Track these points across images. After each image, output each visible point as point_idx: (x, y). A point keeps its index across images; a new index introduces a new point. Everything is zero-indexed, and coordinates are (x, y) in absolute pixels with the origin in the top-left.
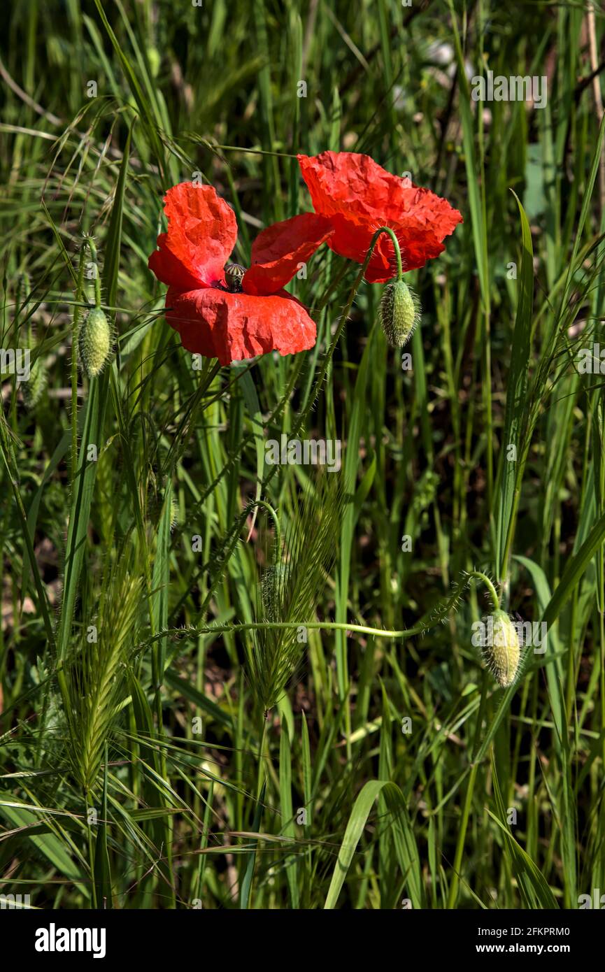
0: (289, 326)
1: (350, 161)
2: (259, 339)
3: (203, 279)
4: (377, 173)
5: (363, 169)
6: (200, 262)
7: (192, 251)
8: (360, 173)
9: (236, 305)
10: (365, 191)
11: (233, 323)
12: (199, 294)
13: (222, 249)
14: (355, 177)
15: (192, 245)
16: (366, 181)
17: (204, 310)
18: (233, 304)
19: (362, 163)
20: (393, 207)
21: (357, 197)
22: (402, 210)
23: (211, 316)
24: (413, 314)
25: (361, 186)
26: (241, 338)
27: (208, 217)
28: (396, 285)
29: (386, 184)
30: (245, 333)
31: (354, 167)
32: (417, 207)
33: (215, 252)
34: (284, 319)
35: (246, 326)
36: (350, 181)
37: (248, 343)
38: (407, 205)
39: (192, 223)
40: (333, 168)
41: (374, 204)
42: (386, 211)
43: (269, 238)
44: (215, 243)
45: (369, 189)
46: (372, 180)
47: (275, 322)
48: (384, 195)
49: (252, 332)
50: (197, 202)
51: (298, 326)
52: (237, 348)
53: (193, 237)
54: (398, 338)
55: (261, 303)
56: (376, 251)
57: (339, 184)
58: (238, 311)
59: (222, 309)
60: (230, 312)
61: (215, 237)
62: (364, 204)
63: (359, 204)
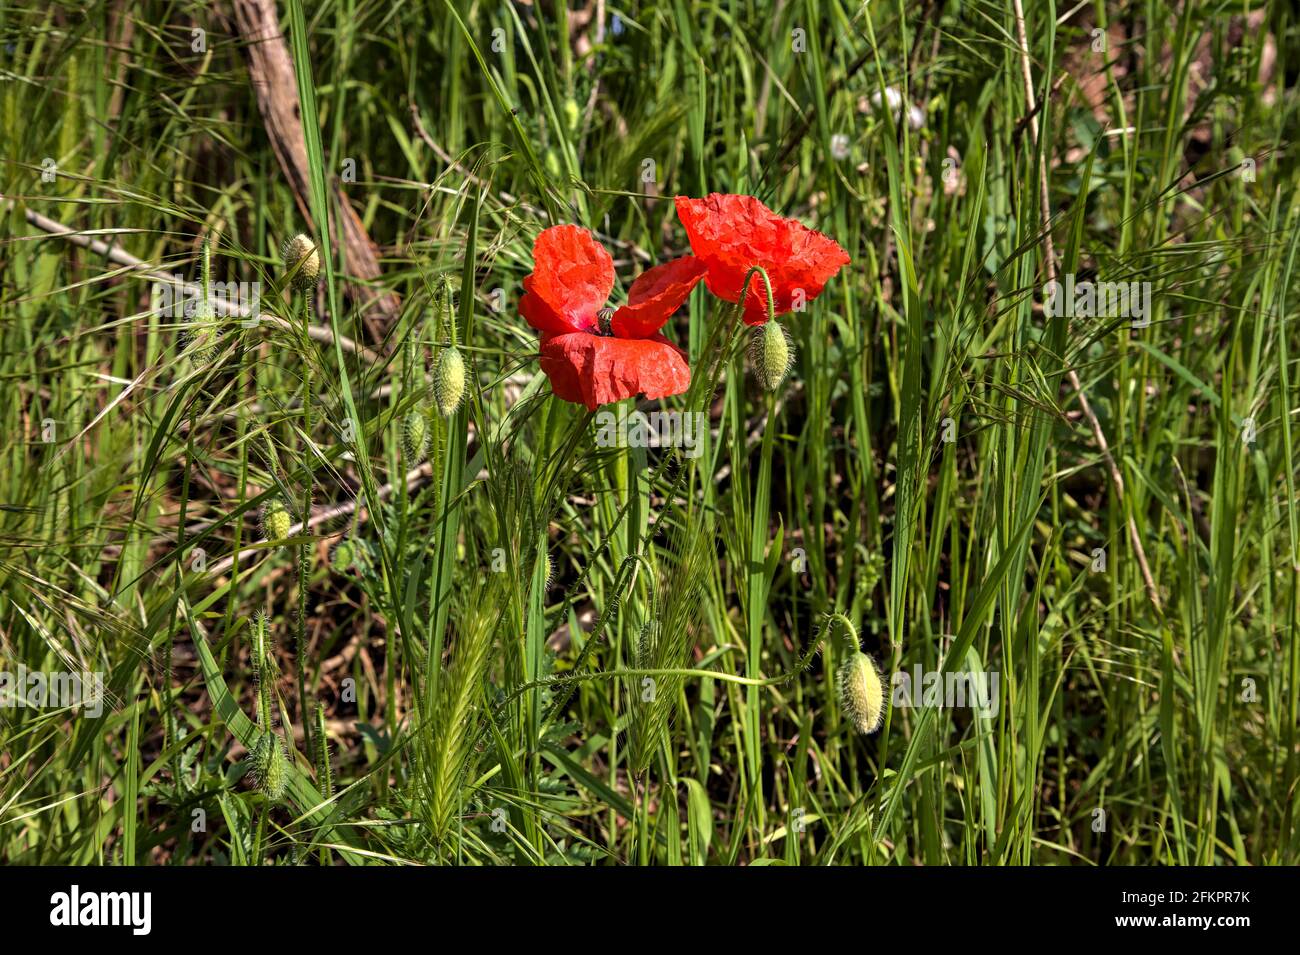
0: (659, 370)
1: (737, 203)
2: (626, 383)
3: (575, 324)
4: (765, 215)
5: (751, 212)
6: (574, 306)
7: (565, 296)
8: (747, 216)
9: (604, 348)
10: (753, 233)
11: (600, 367)
12: (569, 339)
13: (598, 294)
14: (742, 220)
15: (565, 289)
16: (754, 224)
17: (572, 354)
18: (600, 347)
19: (750, 205)
20: (778, 249)
21: (744, 240)
22: (790, 252)
23: (578, 360)
24: (786, 355)
25: (748, 229)
26: (608, 382)
27: (583, 261)
28: (767, 325)
29: (774, 227)
30: (612, 377)
31: (741, 210)
32: (807, 251)
33: (591, 297)
34: (653, 363)
35: (612, 369)
36: (737, 224)
37: (614, 387)
38: (796, 248)
39: (566, 266)
40: (719, 210)
41: (762, 247)
42: (773, 253)
43: (647, 283)
44: (590, 288)
45: (757, 232)
46: (759, 222)
47: (643, 366)
48: (772, 238)
49: (618, 374)
50: (572, 246)
51: (669, 369)
52: (603, 391)
53: (568, 281)
54: (770, 379)
55: (630, 346)
56: (750, 291)
57: (725, 227)
58: (605, 354)
59: (589, 353)
60: (597, 356)
61: (591, 281)
62: (751, 247)
63: (746, 247)
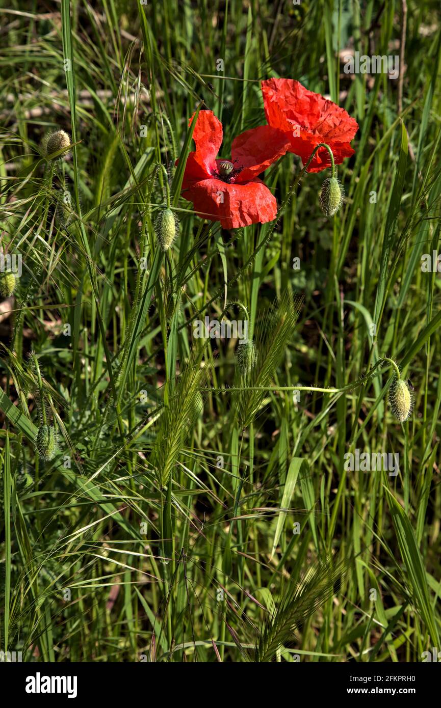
1: (286, 84)
2: (250, 215)
3: (208, 171)
4: (303, 92)
5: (295, 89)
6: (204, 158)
8: (292, 92)
9: (234, 192)
10: (296, 104)
11: (233, 206)
12: (208, 183)
13: (214, 148)
14: (289, 95)
16: (296, 98)
17: (213, 194)
18: (232, 191)
19: (293, 86)
20: (313, 114)
21: (291, 108)
22: (318, 116)
23: (219, 200)
24: (340, 197)
25: (293, 101)
26: (238, 214)
27: (208, 129)
28: (331, 180)
29: (308, 99)
30: (241, 211)
31: (289, 88)
32: (326, 114)
33: (210, 150)
35: (241, 206)
36: (286, 97)
37: (242, 217)
38: (321, 113)
39: (201, 135)
40: (276, 89)
41: (301, 112)
42: (308, 117)
43: (242, 141)
44: (210, 145)
45: (298, 102)
46: (299, 96)
48: (307, 107)
49: (245, 210)
50: (204, 122)
52: (236, 220)
53: (200, 143)
54: (331, 211)
55: (249, 191)
57: (280, 99)
58: (236, 196)
59: (226, 195)
60: (231, 197)
61: (211, 141)
62: (294, 112)
63: (291, 112)
